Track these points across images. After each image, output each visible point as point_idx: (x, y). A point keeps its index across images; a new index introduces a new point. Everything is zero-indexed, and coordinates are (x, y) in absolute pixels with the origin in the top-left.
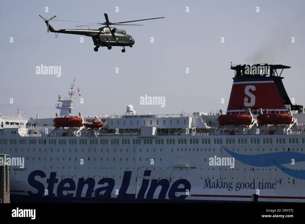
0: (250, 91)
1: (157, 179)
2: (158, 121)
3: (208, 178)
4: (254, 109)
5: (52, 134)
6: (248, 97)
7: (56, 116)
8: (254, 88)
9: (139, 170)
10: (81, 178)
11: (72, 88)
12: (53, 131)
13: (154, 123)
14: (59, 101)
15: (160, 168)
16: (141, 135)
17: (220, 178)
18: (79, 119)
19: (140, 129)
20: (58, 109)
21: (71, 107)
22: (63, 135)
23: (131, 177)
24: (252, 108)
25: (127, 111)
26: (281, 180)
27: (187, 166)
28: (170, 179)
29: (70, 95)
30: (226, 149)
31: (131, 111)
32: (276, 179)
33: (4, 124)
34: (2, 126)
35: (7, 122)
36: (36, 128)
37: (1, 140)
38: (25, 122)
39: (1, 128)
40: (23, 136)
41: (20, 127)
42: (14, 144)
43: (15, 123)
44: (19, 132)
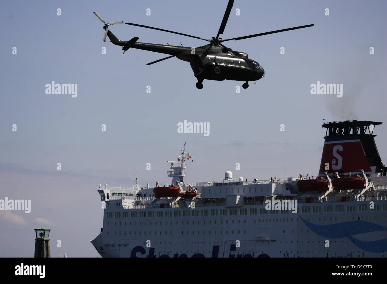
0: (338, 151)
1: (242, 254)
2: (244, 188)
3: (287, 252)
4: (341, 173)
5: (151, 205)
6: (336, 159)
7: (157, 185)
8: (341, 148)
9: (226, 245)
10: (176, 254)
11: (182, 154)
12: (153, 202)
13: (241, 191)
14: (171, 168)
15: (244, 241)
16: (227, 205)
17: (297, 252)
18: (176, 188)
19: (226, 198)
20: (170, 177)
21: (183, 175)
22: (161, 206)
23: (219, 252)
24: (339, 171)
25: (225, 178)
26: (351, 253)
27: (267, 238)
28: (253, 253)
29: (181, 161)
30: (302, 219)
31: (229, 178)
32: (347, 252)
33: (110, 195)
34: (108, 198)
35: (113, 193)
36: (142, 199)
37: (108, 213)
38: (135, 193)
39: (106, 200)
40: (126, 208)
41: (124, 198)
42: (119, 218)
43: (124, 194)
44: (124, 204)
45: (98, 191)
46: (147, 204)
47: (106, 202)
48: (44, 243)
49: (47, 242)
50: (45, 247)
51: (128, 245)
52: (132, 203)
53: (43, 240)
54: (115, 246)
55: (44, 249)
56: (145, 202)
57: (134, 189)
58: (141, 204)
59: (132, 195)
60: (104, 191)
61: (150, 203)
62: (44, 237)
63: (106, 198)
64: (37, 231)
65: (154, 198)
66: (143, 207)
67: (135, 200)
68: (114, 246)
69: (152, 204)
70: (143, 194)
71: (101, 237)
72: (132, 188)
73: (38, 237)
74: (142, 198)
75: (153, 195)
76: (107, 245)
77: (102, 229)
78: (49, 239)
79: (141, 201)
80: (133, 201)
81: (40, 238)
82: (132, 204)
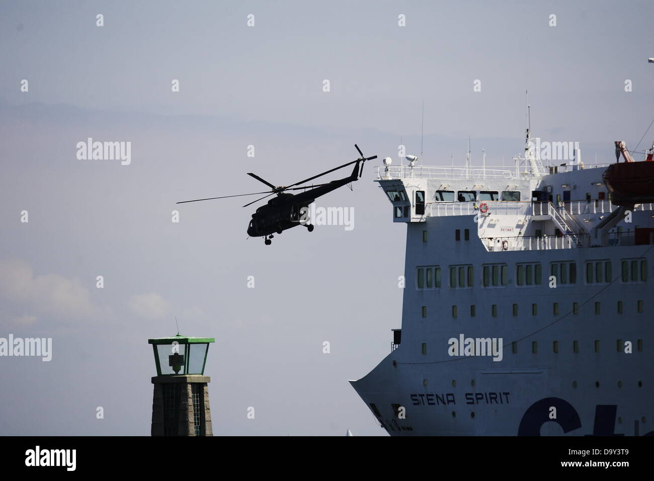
5: (595, 236)
12: (603, 223)
22: (636, 238)
33: (428, 199)
34: (420, 209)
35: (441, 189)
36: (558, 211)
37: (420, 271)
38: (528, 187)
39: (414, 217)
40: (496, 250)
41: (487, 209)
42: (466, 287)
43: (482, 192)
44: (483, 233)
45: (381, 182)
46: (579, 232)
47: (411, 225)
48: (187, 394)
49: (199, 388)
50: (191, 409)
51: (506, 394)
52: (518, 226)
53: (183, 381)
54: (453, 401)
55: (186, 416)
56: (568, 222)
57: (523, 174)
58: (553, 232)
59: (513, 196)
60: (405, 184)
61: (588, 225)
62: (187, 371)
63: (413, 211)
64: (159, 347)
65: (606, 207)
66: (567, 243)
67: (529, 217)
68: (450, 399)
69: (599, 230)
70: (558, 192)
71: (395, 364)
72: (513, 169)
73: (164, 372)
74: (558, 208)
75: (602, 196)
76: (422, 395)
77: (397, 334)
78: (209, 378)
79: (551, 221)
80: (522, 219)
81: (174, 373)
82: (518, 230)
